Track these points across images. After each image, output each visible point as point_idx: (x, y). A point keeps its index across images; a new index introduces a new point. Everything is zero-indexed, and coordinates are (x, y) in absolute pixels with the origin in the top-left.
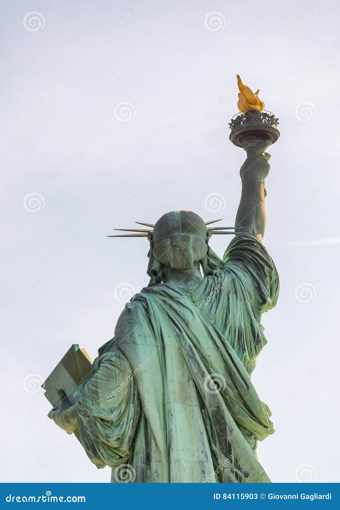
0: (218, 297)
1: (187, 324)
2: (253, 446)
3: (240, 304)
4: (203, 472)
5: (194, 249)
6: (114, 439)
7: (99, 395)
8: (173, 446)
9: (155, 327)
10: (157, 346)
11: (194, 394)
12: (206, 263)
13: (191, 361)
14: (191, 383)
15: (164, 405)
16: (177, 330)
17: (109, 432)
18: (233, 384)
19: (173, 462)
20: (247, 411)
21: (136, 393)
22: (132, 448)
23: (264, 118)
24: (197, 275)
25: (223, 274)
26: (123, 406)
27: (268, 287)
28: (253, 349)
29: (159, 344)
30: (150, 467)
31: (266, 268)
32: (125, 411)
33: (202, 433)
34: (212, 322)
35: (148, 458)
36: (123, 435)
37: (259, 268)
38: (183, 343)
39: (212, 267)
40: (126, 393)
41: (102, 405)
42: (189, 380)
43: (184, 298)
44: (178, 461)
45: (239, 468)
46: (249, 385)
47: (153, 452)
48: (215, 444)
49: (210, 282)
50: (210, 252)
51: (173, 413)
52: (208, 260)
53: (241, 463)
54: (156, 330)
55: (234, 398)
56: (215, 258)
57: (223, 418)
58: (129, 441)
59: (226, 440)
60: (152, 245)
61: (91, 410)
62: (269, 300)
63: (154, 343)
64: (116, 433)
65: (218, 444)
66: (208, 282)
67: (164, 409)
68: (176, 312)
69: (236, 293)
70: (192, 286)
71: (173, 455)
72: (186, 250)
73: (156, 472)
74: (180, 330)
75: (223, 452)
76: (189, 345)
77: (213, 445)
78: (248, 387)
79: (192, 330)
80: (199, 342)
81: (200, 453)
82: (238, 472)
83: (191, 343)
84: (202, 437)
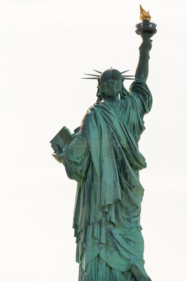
0: (126, 109)
1: (111, 121)
2: (137, 173)
3: (135, 113)
4: (115, 186)
5: (117, 88)
6: (79, 171)
7: (74, 151)
8: (103, 175)
9: (98, 123)
10: (98, 131)
11: (113, 152)
12: (121, 93)
14: (112, 147)
15: (100, 157)
16: (107, 124)
17: (77, 167)
18: (130, 149)
19: (103, 182)
20: (135, 159)
21: (89, 151)
22: (86, 174)
23: (151, 24)
24: (117, 99)
25: (128, 98)
26: (83, 157)
27: (147, 104)
28: (139, 132)
29: (99, 131)
30: (93, 183)
31: (147, 95)
32: (84, 159)
33: (115, 170)
34: (123, 121)
35: (93, 179)
36: (83, 169)
37: (144, 96)
38: (110, 130)
39: (124, 95)
40: (85, 151)
41: (74, 156)
43: (111, 110)
44: (105, 182)
45: (130, 184)
47: (95, 177)
48: (121, 173)
49: (123, 102)
50: (123, 88)
51: (104, 161)
52: (122, 91)
53: (132, 182)
54: (98, 125)
55: (130, 154)
56: (125, 91)
57: (125, 163)
58: (85, 172)
59: (125, 172)
60: (99, 84)
61: (70, 158)
62: (147, 110)
63: (97, 130)
64: (79, 168)
65: (122, 174)
66: (122, 102)
67: (100, 159)
68: (107, 116)
69: (133, 107)
70: (115, 104)
71: (103, 179)
72: (113, 88)
73: (96, 185)
74: (108, 124)
75: (124, 177)
76: (112, 132)
77: (120, 174)
78: (136, 150)
79: (114, 125)
80: (116, 130)
81: (114, 178)
82: (130, 185)
83: (113, 131)
84: (116, 171)
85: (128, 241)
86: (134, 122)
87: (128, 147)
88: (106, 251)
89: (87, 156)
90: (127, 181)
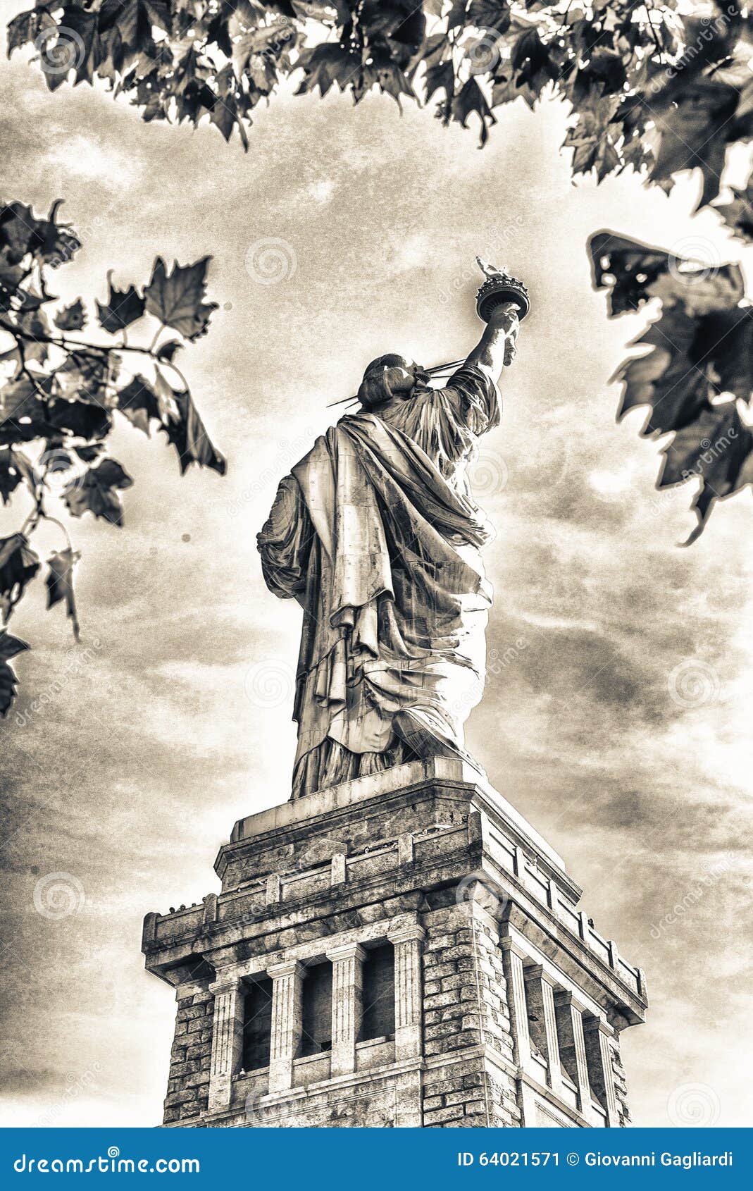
1: (365, 433)
4: (374, 563)
8: (340, 545)
11: (371, 495)
13: (368, 465)
14: (369, 487)
16: (354, 441)
24: (398, 402)
26: (293, 523)
28: (454, 449)
29: (332, 458)
32: (294, 527)
34: (400, 431)
36: (293, 552)
38: (360, 451)
40: (294, 510)
42: (366, 485)
45: (431, 561)
46: (434, 473)
51: (342, 515)
53: (432, 554)
55: (420, 492)
57: (406, 512)
59: (411, 533)
63: (328, 459)
65: (403, 541)
71: (339, 552)
72: (381, 379)
73: (325, 577)
74: (357, 440)
75: (409, 548)
76: (367, 452)
80: (378, 447)
81: (372, 547)
82: (429, 565)
83: (368, 449)
84: (377, 532)
85: (407, 677)
86: (434, 429)
87: (414, 477)
88: (348, 719)
89: (302, 517)
90: (419, 555)
